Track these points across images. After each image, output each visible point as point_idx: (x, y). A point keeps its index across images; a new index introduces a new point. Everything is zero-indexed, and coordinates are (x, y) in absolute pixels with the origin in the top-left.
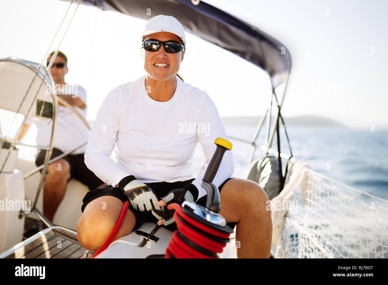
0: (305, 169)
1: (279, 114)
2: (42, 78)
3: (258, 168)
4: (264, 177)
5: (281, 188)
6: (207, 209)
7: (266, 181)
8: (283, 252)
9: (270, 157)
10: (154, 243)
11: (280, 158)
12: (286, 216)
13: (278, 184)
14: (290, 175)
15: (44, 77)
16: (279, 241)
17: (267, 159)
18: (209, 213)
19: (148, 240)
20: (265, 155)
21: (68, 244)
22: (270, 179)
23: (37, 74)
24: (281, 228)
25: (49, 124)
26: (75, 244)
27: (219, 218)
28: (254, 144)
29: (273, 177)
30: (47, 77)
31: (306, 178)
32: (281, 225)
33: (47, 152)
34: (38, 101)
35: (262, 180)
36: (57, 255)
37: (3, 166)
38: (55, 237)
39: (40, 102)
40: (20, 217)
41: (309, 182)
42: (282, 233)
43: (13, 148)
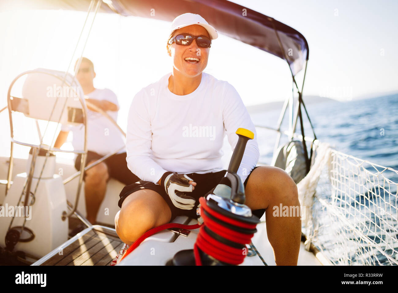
0: (330, 150)
3: (285, 153)
4: (291, 161)
5: (308, 170)
7: (292, 164)
8: (315, 231)
9: (295, 142)
10: (185, 237)
11: (304, 141)
12: (314, 196)
13: (304, 166)
14: (315, 157)
16: (310, 222)
17: (293, 144)
18: (234, 205)
19: (179, 234)
20: (290, 140)
22: (296, 162)
23: (64, 82)
24: (310, 208)
25: (81, 129)
26: (114, 241)
28: (279, 130)
29: (299, 160)
31: (331, 158)
32: (310, 205)
33: (82, 156)
35: (289, 164)
36: (97, 254)
37: (42, 173)
38: (95, 236)
39: (70, 109)
40: (64, 219)
41: (333, 162)
42: (311, 212)
43: (49, 155)
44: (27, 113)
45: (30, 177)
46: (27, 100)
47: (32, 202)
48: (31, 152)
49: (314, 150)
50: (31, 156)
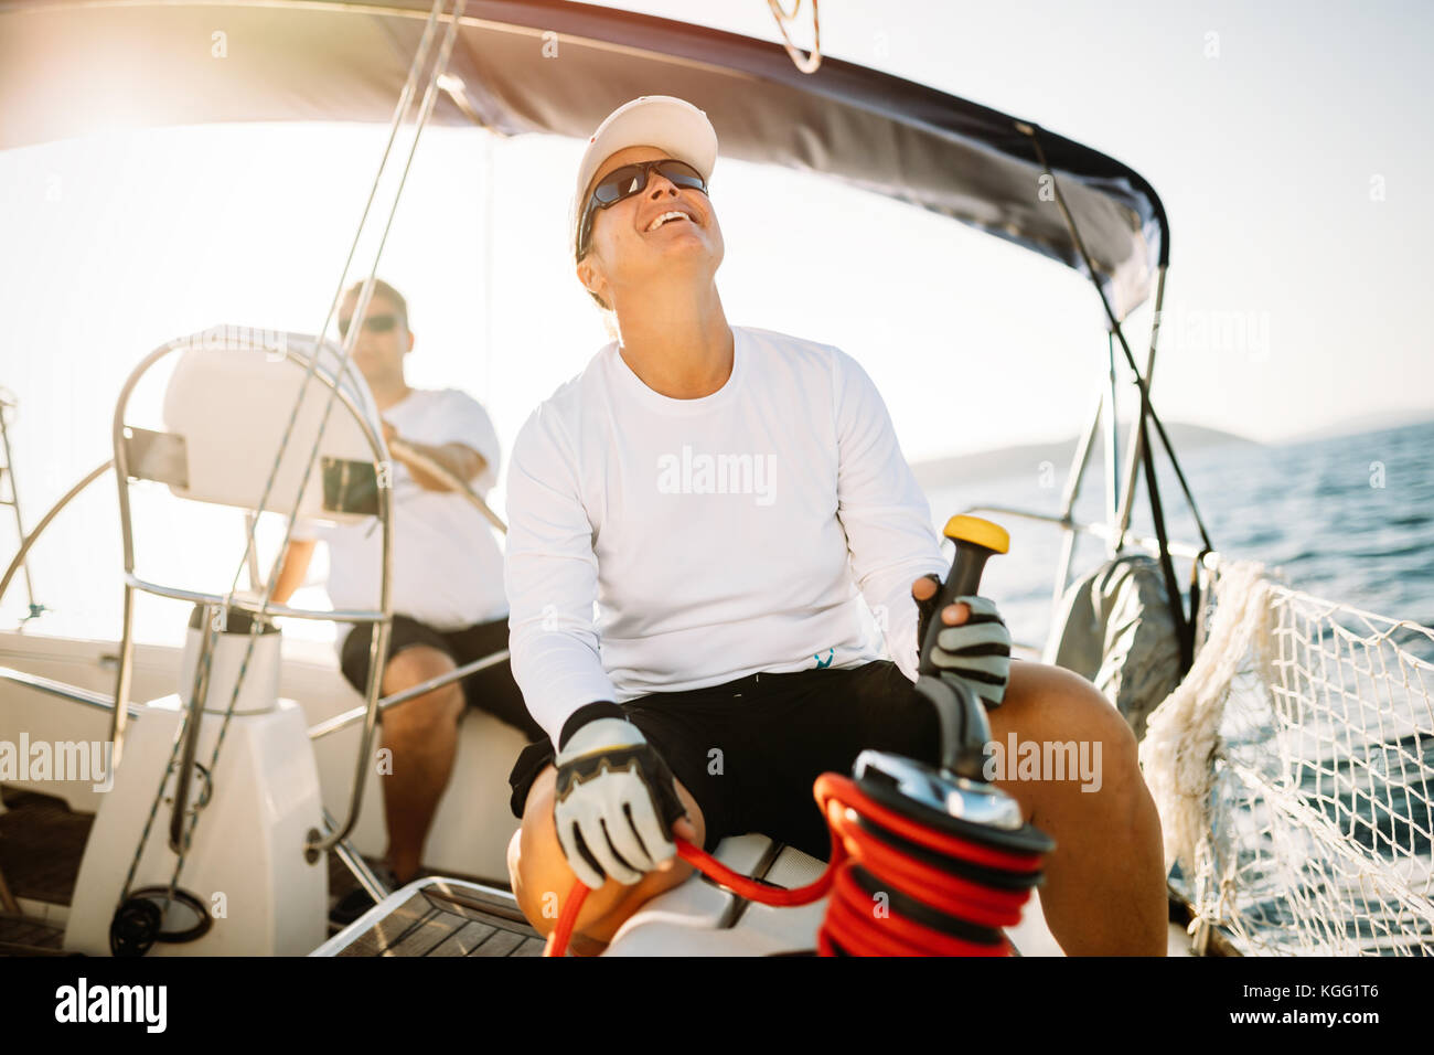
0: (1264, 585)
1: (1146, 408)
2: (331, 382)
3: (1096, 602)
4: (1120, 630)
5: (1185, 662)
6: (946, 774)
7: (1127, 641)
8: (1222, 883)
9: (1131, 559)
11: (1166, 559)
12: (1213, 756)
13: (1171, 648)
15: (337, 380)
17: (1123, 568)
18: (956, 787)
20: (1112, 556)
21: (479, 936)
22: (1141, 635)
23: (312, 372)
24: (1201, 800)
25: (369, 534)
26: (501, 933)
27: (993, 800)
28: (1067, 521)
29: (1151, 627)
30: (345, 378)
31: (1271, 616)
32: (1200, 790)
33: (376, 631)
34: (326, 460)
35: (1114, 643)
37: (236, 693)
38: (432, 915)
39: (332, 464)
40: (312, 856)
41: (1280, 631)
42: (1207, 816)
43: (261, 629)
44: (181, 484)
45: (196, 711)
46: (180, 440)
47: (202, 795)
48: (197, 622)
49: (1203, 586)
50: (198, 635)
